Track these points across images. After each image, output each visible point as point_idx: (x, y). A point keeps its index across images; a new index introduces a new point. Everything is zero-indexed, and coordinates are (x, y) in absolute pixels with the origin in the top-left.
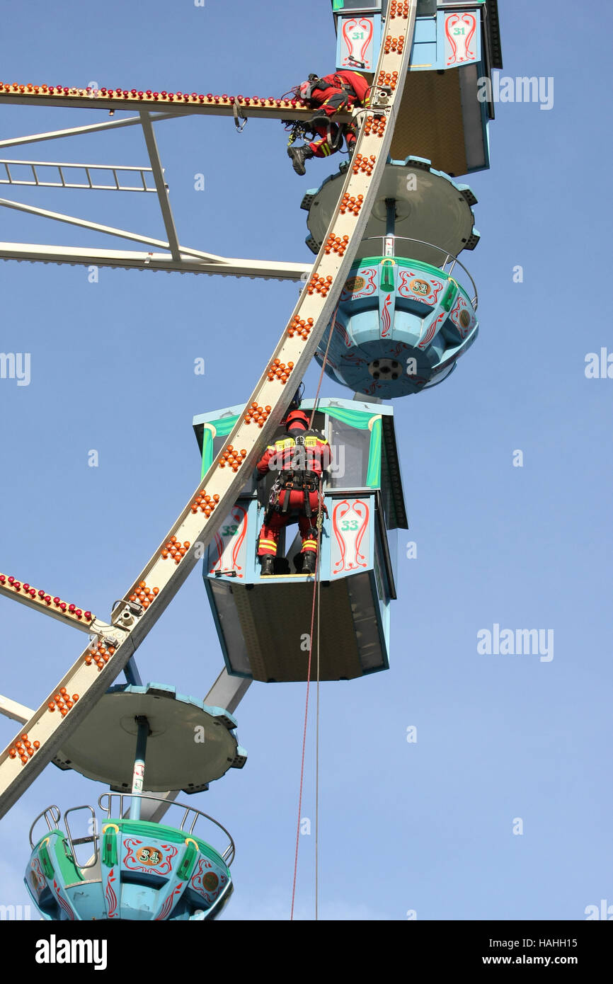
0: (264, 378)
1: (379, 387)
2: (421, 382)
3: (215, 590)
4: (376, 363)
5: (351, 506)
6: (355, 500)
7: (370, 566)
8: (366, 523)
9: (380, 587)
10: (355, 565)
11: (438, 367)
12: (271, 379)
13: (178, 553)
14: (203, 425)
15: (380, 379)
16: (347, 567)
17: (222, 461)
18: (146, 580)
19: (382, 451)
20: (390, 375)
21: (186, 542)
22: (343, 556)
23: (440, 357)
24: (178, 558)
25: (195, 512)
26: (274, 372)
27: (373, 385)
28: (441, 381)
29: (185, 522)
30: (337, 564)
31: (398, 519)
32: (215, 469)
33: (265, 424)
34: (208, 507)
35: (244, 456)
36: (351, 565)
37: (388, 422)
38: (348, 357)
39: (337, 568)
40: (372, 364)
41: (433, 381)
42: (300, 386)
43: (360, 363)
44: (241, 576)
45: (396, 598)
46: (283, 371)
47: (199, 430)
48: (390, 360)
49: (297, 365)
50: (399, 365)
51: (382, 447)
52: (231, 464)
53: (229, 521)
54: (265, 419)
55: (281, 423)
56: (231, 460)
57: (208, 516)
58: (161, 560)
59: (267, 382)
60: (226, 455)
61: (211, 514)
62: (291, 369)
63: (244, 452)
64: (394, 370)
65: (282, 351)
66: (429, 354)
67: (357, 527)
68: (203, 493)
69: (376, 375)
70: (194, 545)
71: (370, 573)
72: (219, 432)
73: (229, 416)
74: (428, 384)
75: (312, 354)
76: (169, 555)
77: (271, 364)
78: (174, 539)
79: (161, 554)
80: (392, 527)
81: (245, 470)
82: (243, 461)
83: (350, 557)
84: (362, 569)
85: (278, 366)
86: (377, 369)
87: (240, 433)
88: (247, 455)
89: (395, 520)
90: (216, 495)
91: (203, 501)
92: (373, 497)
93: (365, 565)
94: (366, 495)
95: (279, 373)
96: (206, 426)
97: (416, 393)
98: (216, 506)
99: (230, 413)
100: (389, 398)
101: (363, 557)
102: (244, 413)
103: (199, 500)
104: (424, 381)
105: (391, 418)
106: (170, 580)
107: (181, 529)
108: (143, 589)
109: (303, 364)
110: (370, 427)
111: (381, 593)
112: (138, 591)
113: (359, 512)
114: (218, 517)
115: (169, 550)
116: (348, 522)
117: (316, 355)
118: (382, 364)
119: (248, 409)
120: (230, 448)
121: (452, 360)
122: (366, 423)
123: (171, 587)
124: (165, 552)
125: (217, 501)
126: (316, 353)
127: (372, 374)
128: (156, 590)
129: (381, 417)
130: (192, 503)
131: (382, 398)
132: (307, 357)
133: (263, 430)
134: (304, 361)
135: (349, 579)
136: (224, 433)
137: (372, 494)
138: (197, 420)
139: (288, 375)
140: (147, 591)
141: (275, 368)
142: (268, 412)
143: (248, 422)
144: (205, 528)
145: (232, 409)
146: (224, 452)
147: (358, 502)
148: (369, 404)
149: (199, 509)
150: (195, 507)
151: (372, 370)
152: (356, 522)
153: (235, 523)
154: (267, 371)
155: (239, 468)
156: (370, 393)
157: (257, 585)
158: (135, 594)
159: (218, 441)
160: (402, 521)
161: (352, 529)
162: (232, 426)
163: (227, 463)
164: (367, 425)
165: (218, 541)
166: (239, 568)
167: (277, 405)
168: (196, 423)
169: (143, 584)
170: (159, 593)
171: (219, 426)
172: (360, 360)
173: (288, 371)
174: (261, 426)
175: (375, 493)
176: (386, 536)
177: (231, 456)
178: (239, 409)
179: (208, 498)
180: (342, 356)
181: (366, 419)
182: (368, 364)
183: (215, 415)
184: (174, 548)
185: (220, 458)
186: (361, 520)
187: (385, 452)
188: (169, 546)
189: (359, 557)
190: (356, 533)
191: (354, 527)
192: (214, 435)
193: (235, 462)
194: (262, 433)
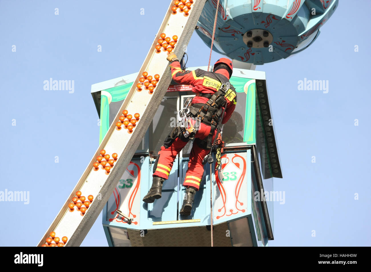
0: (152, 50)
1: (253, 54)
2: (290, 49)
3: (114, 235)
4: (249, 34)
5: (230, 159)
6: (233, 155)
7: (249, 211)
8: (243, 174)
9: (258, 229)
10: (235, 211)
11: (304, 35)
12: (159, 51)
13: (83, 206)
14: (100, 92)
15: (253, 47)
16: (228, 213)
17: (119, 124)
18: (56, 231)
19: (257, 110)
20: (261, 43)
21: (90, 196)
22: (224, 203)
23: (305, 27)
24: (84, 210)
25: (97, 169)
26: (161, 45)
27: (248, 53)
28: (307, 47)
29: (89, 178)
30: (220, 210)
31: (273, 169)
32: (113, 130)
33: (154, 90)
34: (108, 164)
35: (137, 119)
36: (231, 211)
37: (261, 86)
38: (224, 30)
39: (220, 214)
40: (245, 34)
41: (300, 47)
42: (184, 56)
43: (236, 34)
44: (136, 223)
45: (273, 239)
46: (168, 43)
47: (97, 97)
48: (263, 30)
49: (181, 38)
50: (270, 34)
51: (256, 107)
52: (126, 127)
53: (126, 175)
54: (154, 86)
55: (168, 89)
56: (126, 123)
57: (108, 172)
58: (68, 212)
59: (155, 54)
60: (122, 118)
61: (111, 170)
62: (176, 41)
63: (137, 116)
64: (265, 39)
65: (167, 26)
66: (295, 24)
67: (236, 177)
68: (103, 152)
69: (250, 44)
70: (97, 198)
71: (249, 217)
72: (114, 98)
73: (123, 84)
74: (296, 50)
75: (193, 28)
76: (75, 208)
77: (158, 38)
78: (79, 193)
79: (69, 206)
80: (267, 177)
81: (139, 130)
82: (137, 123)
83: (231, 203)
84: (241, 214)
85: (164, 39)
86: (250, 39)
87: (133, 98)
88: (140, 118)
89: (270, 170)
90: (114, 154)
91: (104, 159)
92: (249, 151)
93: (243, 211)
94: (244, 149)
95: (165, 45)
96: (102, 93)
97: (285, 58)
98: (115, 164)
99: (123, 81)
100: (262, 63)
101: (242, 204)
102: (136, 82)
103: (100, 158)
104: (292, 47)
105: (264, 82)
106: (77, 229)
107: (85, 184)
108: (53, 238)
109: (185, 37)
110: (245, 91)
111: (259, 235)
112: (49, 240)
113: (237, 165)
114: (117, 173)
115: (75, 203)
116: (228, 173)
117: (196, 28)
118: (254, 34)
119: (139, 79)
120: (126, 112)
121: (316, 28)
122: (242, 87)
123: (78, 235)
124: (72, 206)
125: (115, 159)
126: (196, 27)
127: (246, 43)
128: (65, 239)
129: (254, 81)
130: (94, 162)
131: (255, 64)
132: (189, 30)
133: (154, 96)
134: (186, 35)
135: (230, 224)
136: (119, 99)
137: (249, 148)
138: (95, 89)
139: (173, 47)
140: (57, 240)
141: (161, 41)
142: (157, 80)
143: (140, 90)
144: (106, 183)
145: (125, 78)
146: (120, 116)
147: (237, 156)
148: (244, 71)
149: (100, 166)
150: (96, 165)
151: (246, 40)
152: (235, 173)
153: (132, 178)
154: (155, 44)
155: (134, 129)
156: (245, 59)
157: (150, 230)
158: (50, 237)
159: (114, 107)
160: (277, 171)
161: (231, 179)
162: (127, 92)
163: (123, 126)
164: (243, 88)
165: (117, 196)
166: (135, 216)
167: (165, 74)
168: (94, 90)
169: (53, 234)
170: (67, 242)
171: (115, 92)
172: (235, 32)
173: (173, 44)
174: (151, 92)
175: (251, 148)
176: (262, 185)
177: (126, 119)
178: (132, 78)
179: (107, 157)
180: (219, 29)
181: (241, 83)
182: (243, 35)
183: (111, 83)
184: (79, 201)
185: (116, 122)
186: (240, 171)
187: (259, 111)
188: (75, 200)
189: (238, 204)
190: (235, 182)
191: (233, 177)
192: (110, 101)
193: (130, 124)
194: (152, 98)
